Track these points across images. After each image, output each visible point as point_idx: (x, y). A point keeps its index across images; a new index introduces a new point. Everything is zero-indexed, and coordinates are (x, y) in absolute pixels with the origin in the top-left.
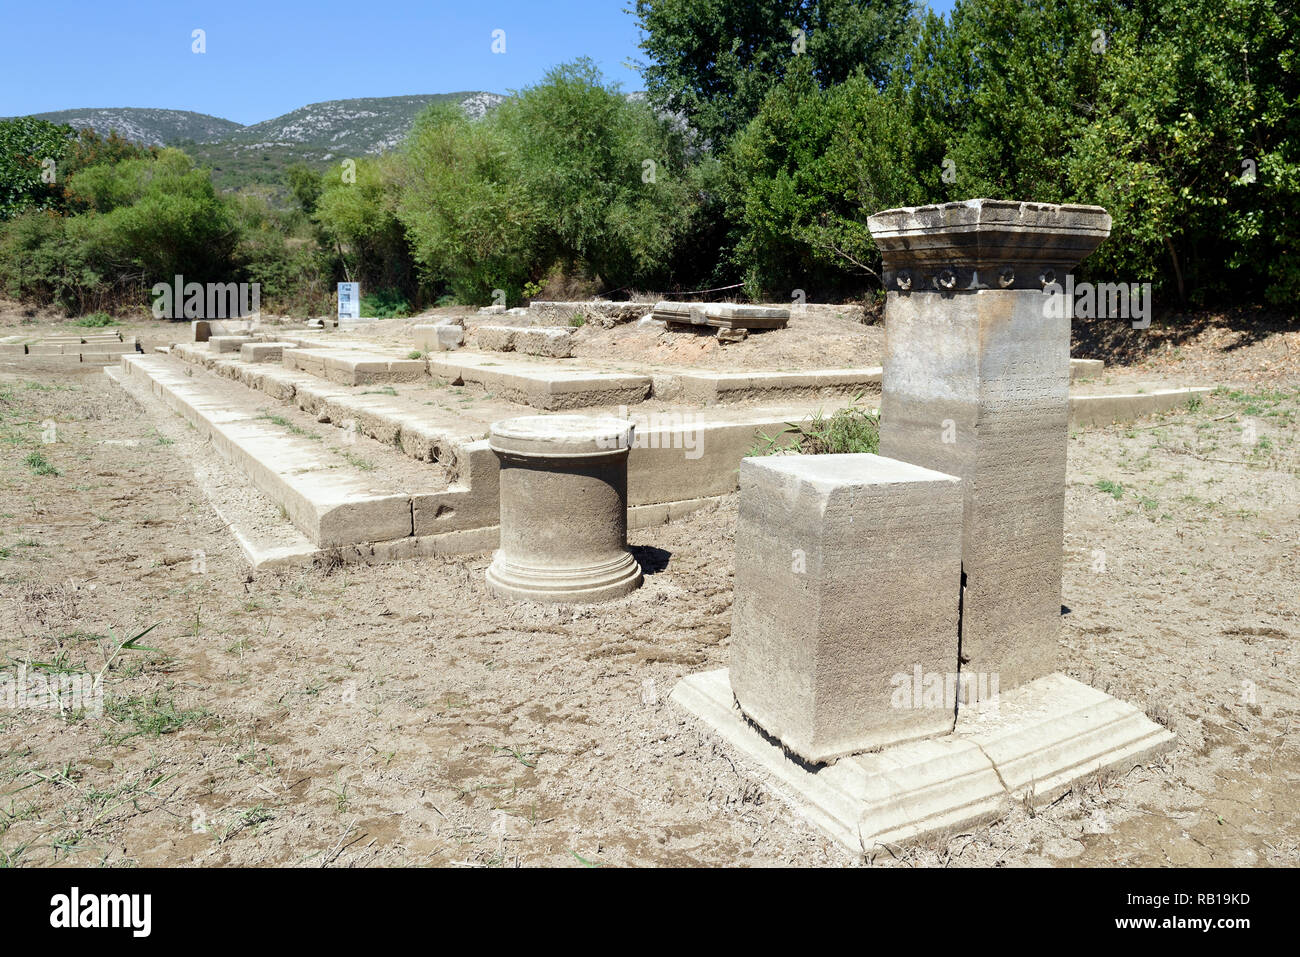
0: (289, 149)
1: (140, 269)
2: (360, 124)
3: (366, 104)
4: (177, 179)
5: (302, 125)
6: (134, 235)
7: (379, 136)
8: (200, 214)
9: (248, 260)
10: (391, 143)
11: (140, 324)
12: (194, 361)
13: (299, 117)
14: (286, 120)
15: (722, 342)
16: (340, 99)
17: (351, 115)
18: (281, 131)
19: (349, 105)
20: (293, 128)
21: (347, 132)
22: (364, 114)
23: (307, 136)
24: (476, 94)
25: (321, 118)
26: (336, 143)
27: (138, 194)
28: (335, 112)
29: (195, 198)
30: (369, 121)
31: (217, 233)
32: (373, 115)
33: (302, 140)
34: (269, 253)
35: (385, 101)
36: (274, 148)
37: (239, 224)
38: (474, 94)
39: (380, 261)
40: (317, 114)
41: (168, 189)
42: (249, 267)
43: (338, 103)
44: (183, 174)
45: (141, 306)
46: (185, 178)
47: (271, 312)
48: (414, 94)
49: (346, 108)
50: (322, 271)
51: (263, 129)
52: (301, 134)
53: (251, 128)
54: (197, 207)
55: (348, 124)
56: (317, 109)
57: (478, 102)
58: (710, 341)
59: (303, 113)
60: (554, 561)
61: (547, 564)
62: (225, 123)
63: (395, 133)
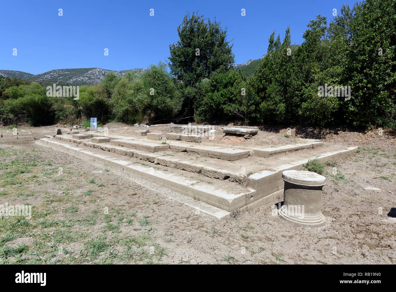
0: (47, 81)
1: (25, 113)
2: (66, 75)
3: (67, 70)
4: (36, 90)
5: (50, 75)
6: (25, 105)
7: (70, 78)
8: (42, 99)
9: (55, 111)
10: (74, 80)
11: (25, 128)
12: (69, 141)
13: (49, 73)
14: (46, 74)
15: (246, 139)
16: (60, 69)
17: (63, 73)
18: (44, 77)
19: (62, 70)
20: (48, 76)
21: (62, 77)
22: (67, 73)
23: (51, 78)
24: (96, 68)
25: (55, 73)
26: (59, 80)
27: (25, 94)
28: (59, 72)
29: (41, 95)
30: (68, 75)
31: (47, 104)
32: (69, 73)
33: (50, 79)
34: (61, 109)
35: (72, 69)
36: (43, 81)
37: (53, 102)
38: (95, 68)
39: (91, 111)
40: (54, 72)
41: (34, 93)
42: (56, 112)
43: (60, 70)
44: (38, 89)
45: (25, 123)
46: (39, 90)
47: (61, 124)
48: (80, 68)
49: (62, 71)
50: (75, 113)
51: (39, 76)
52: (50, 77)
53: (36, 76)
54: (42, 97)
55: (62, 75)
56: (54, 71)
57: (96, 70)
58: (242, 138)
59: (50, 72)
60: (312, 215)
61: (311, 216)
62: (29, 74)
63: (75, 77)
